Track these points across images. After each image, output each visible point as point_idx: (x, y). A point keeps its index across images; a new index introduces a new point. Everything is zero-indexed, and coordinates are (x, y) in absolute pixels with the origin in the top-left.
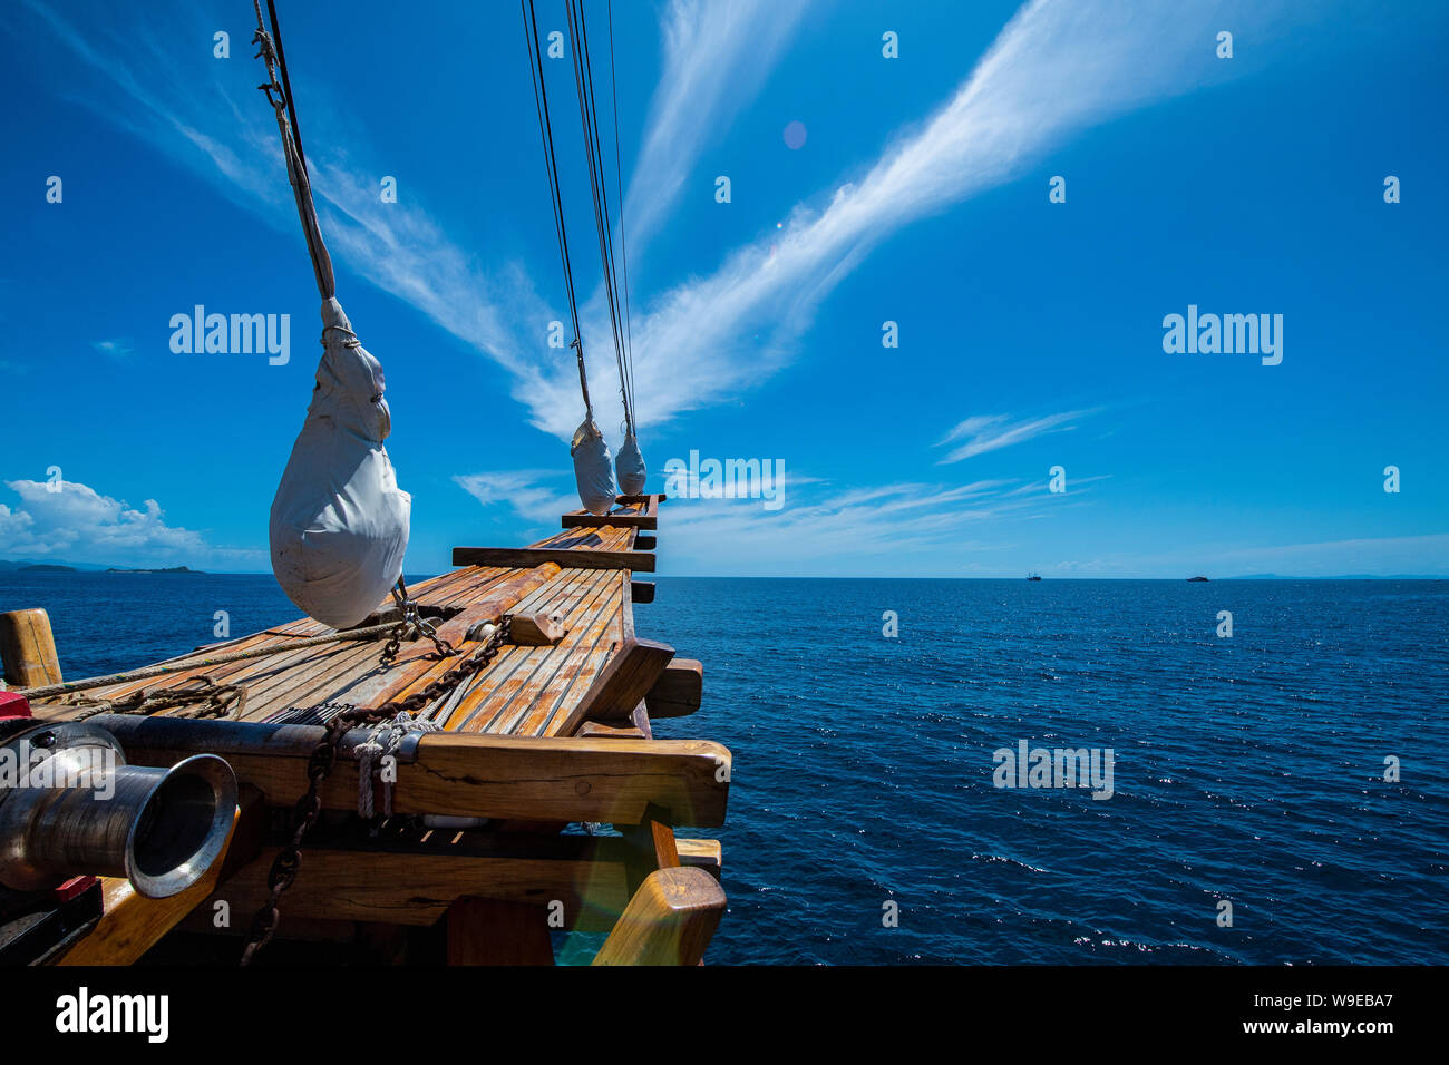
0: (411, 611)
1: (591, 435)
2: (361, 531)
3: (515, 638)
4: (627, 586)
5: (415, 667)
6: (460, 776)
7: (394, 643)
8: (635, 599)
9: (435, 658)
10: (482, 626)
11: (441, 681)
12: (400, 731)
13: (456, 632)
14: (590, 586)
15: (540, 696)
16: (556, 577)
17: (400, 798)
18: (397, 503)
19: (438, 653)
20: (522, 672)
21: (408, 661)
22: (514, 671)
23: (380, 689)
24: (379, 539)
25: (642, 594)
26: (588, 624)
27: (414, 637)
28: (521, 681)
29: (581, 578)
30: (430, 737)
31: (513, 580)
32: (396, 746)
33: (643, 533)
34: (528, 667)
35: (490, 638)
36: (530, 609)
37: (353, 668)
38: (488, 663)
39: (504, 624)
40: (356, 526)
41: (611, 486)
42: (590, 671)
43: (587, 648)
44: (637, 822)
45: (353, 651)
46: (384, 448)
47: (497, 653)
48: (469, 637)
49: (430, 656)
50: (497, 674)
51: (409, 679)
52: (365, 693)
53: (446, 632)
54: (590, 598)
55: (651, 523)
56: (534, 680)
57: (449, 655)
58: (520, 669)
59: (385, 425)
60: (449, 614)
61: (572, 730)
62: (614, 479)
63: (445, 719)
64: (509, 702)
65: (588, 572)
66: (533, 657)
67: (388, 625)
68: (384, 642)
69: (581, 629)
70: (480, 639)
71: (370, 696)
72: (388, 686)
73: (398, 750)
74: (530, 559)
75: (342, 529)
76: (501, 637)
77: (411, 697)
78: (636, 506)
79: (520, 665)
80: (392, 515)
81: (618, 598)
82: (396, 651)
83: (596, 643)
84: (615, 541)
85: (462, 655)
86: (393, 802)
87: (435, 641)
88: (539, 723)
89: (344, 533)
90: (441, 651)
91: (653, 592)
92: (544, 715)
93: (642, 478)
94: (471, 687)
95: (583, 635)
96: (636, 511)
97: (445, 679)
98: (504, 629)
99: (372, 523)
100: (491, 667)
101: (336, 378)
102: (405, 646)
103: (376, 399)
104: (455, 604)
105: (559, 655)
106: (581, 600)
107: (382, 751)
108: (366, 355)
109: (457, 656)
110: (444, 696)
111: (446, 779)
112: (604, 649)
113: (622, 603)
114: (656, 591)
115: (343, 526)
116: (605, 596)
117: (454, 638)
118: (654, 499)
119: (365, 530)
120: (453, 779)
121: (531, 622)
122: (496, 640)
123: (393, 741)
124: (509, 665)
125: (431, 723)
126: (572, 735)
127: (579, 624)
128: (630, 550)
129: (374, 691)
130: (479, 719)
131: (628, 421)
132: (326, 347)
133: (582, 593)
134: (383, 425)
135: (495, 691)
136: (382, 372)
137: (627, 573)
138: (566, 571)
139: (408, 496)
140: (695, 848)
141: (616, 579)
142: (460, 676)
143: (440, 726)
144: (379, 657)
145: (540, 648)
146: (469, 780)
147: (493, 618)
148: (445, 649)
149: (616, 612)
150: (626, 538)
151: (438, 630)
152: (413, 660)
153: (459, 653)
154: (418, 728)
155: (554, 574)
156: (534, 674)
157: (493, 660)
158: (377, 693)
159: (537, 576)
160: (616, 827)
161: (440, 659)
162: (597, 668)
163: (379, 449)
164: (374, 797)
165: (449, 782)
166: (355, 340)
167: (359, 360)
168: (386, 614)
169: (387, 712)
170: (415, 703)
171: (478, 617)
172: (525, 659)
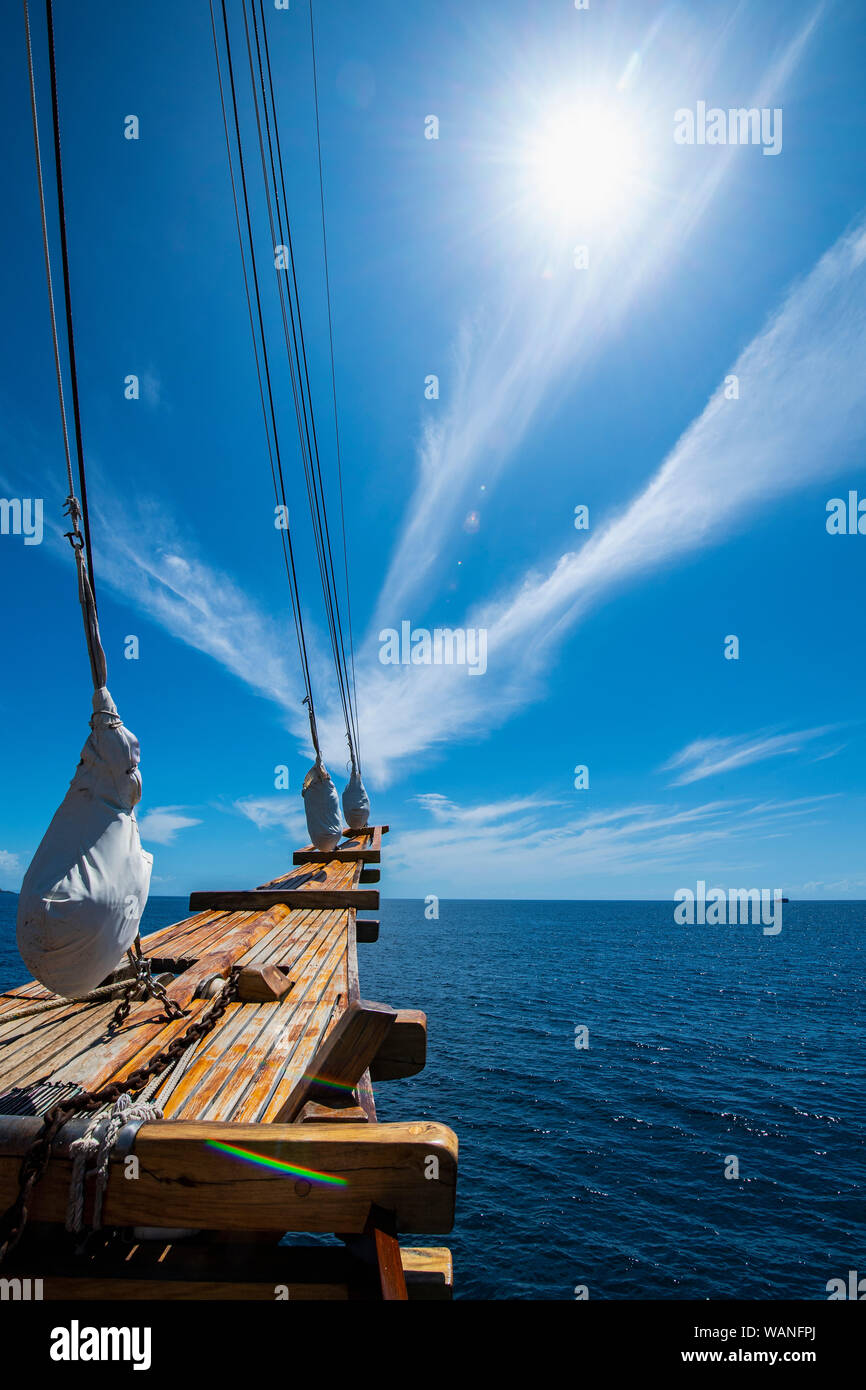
0: (144, 971)
1: (319, 777)
2: (102, 897)
3: (243, 993)
4: (353, 926)
5: (142, 1034)
6: (174, 1176)
7: (126, 1006)
8: (359, 940)
9: (163, 1020)
10: (211, 981)
11: (166, 1052)
12: (118, 1122)
13: (185, 990)
14: (317, 929)
15: (263, 1066)
16: (286, 920)
17: (111, 1206)
18: (138, 866)
19: (166, 1015)
20: (248, 1035)
21: (134, 1026)
22: (240, 1033)
23: (106, 1061)
24: (118, 904)
25: (367, 933)
26: (314, 974)
27: (145, 997)
28: (245, 1046)
29: (309, 920)
30: (149, 1128)
31: (245, 925)
32: (112, 1141)
33: (369, 866)
34: (253, 1029)
35: (218, 995)
36: (257, 960)
37: (82, 1035)
38: (214, 1025)
39: (232, 978)
40: (99, 893)
41: (337, 822)
42: (314, 1031)
43: (312, 1003)
44: (359, 1229)
45: (86, 1014)
46: (133, 814)
47: (223, 1012)
48: (198, 995)
49: (157, 1019)
50: (221, 1039)
51: (136, 1048)
52: (90, 1068)
53: (176, 989)
54: (316, 943)
55: (374, 857)
56: (259, 1045)
57: (177, 1016)
58: (245, 1031)
59: (136, 791)
60: (182, 966)
61: (292, 1114)
62: (340, 815)
63: (166, 1098)
64: (233, 1073)
65: (316, 913)
66: (258, 1016)
67: (122, 983)
68: (116, 1003)
69: (308, 979)
70: (209, 996)
71: (91, 1071)
72: (113, 1058)
73: (114, 1145)
74: (262, 901)
75: (85, 897)
76: (230, 995)
77: (134, 1074)
78: (361, 840)
79: (245, 1027)
80: (134, 877)
81: (343, 942)
82: (126, 1014)
83: (321, 996)
84: (341, 877)
85: (189, 1017)
86: (103, 1212)
87: (164, 1002)
88: (261, 1100)
89: (87, 901)
90: (169, 1013)
91: (377, 930)
92: (267, 1088)
93: (366, 813)
94: (196, 1055)
95: (309, 987)
96: (360, 845)
97: (170, 1049)
98: (232, 984)
99: (113, 889)
100: (217, 1030)
101: (98, 755)
102: (136, 1007)
103: (129, 772)
104: (189, 955)
105: (286, 1011)
106: (308, 945)
107: (98, 1147)
108: (126, 734)
109: (185, 1018)
110: (169, 1068)
111: (161, 1180)
112: (329, 1002)
113: (347, 947)
114: (380, 928)
115: (86, 893)
116: (331, 940)
117: (184, 996)
118: (378, 832)
119: (106, 895)
120: (168, 1181)
121: (259, 976)
122: (224, 998)
123: (110, 1135)
124: (235, 1026)
125: (152, 1106)
126: (292, 1120)
127: (304, 976)
128: (356, 887)
129: (99, 1066)
130: (200, 1097)
131: (353, 761)
132: (93, 728)
133: (309, 937)
134: (134, 793)
135: (220, 1060)
136: (137, 747)
137: (352, 913)
138: (296, 912)
139: (150, 857)
140: (424, 1260)
141: (342, 919)
142: (184, 1044)
143: (159, 1110)
144: (108, 1021)
145: (266, 1004)
146: (186, 1181)
147: (223, 970)
148: (173, 1010)
149: (342, 957)
150: (351, 874)
151: (168, 989)
152: (139, 1025)
153: (186, 1013)
154: (135, 1115)
155: (284, 917)
156: (259, 1036)
157: (220, 1021)
158: (102, 1067)
159: (267, 921)
160: (337, 1235)
161: (168, 1021)
162: (321, 1028)
163: (128, 814)
164: (84, 1206)
165: (164, 1184)
166: (118, 720)
167: (119, 738)
168: (121, 971)
169: (107, 1096)
170: (137, 1082)
171: (208, 970)
172: (251, 1019)
